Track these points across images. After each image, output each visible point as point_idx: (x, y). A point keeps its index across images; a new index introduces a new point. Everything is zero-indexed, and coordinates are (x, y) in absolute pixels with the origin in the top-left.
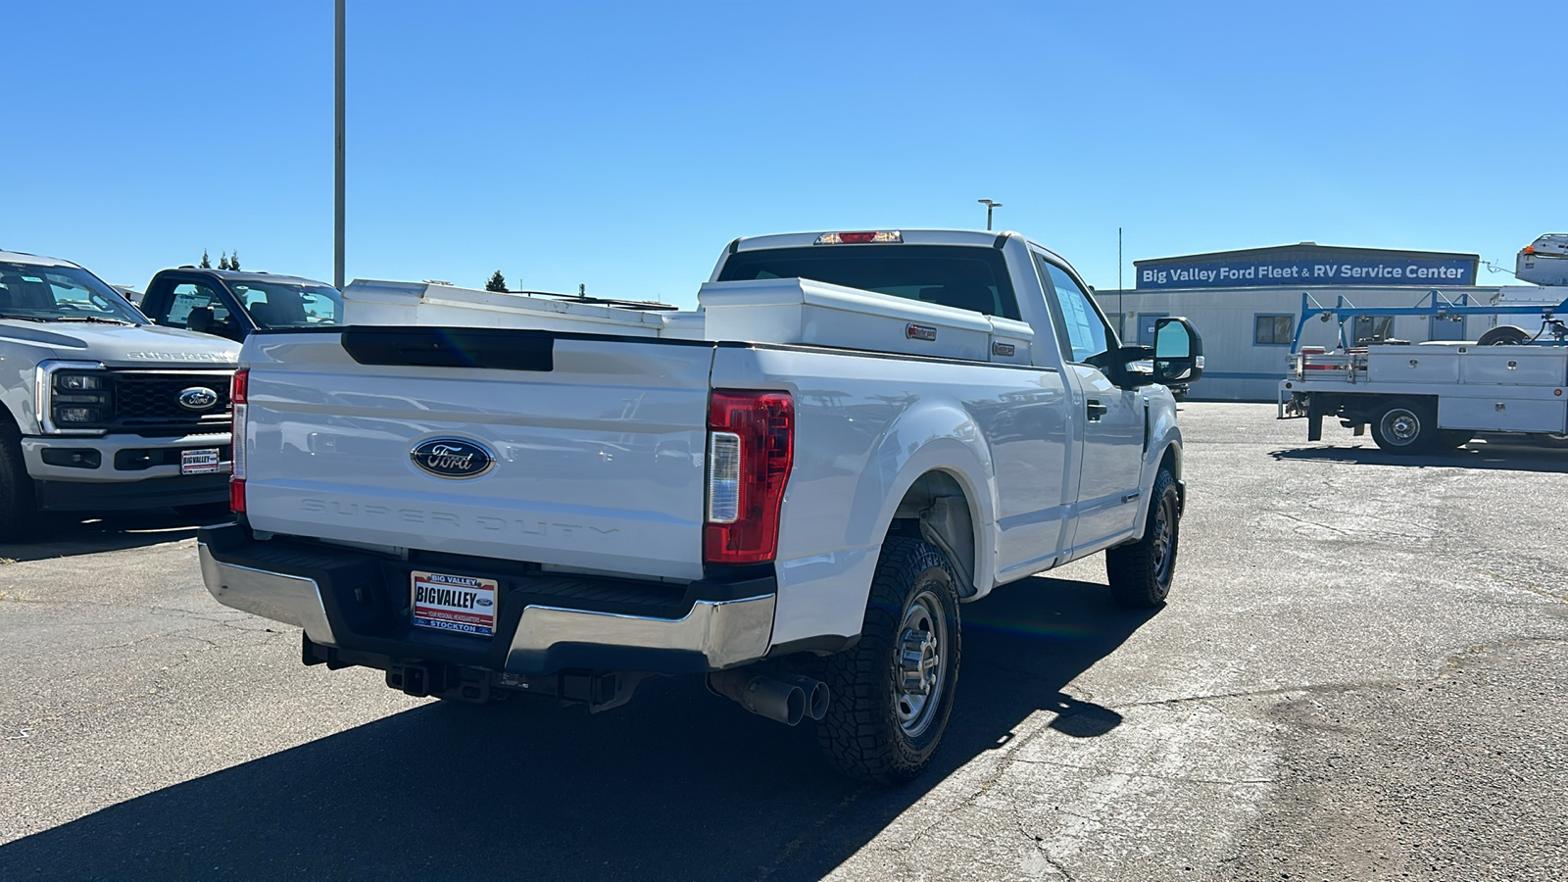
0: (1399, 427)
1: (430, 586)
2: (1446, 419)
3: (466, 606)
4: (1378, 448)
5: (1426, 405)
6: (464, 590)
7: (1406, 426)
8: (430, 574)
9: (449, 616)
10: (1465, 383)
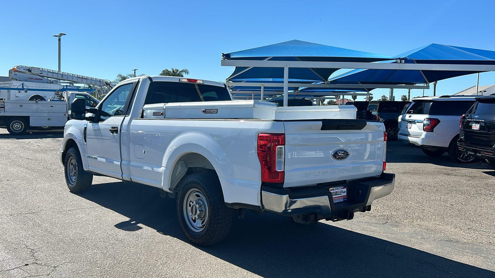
0: (16, 126)
1: (334, 191)
2: (32, 123)
3: (340, 194)
4: (9, 133)
5: (26, 119)
6: (340, 190)
7: (18, 126)
8: (333, 188)
9: (337, 198)
10: (38, 112)
